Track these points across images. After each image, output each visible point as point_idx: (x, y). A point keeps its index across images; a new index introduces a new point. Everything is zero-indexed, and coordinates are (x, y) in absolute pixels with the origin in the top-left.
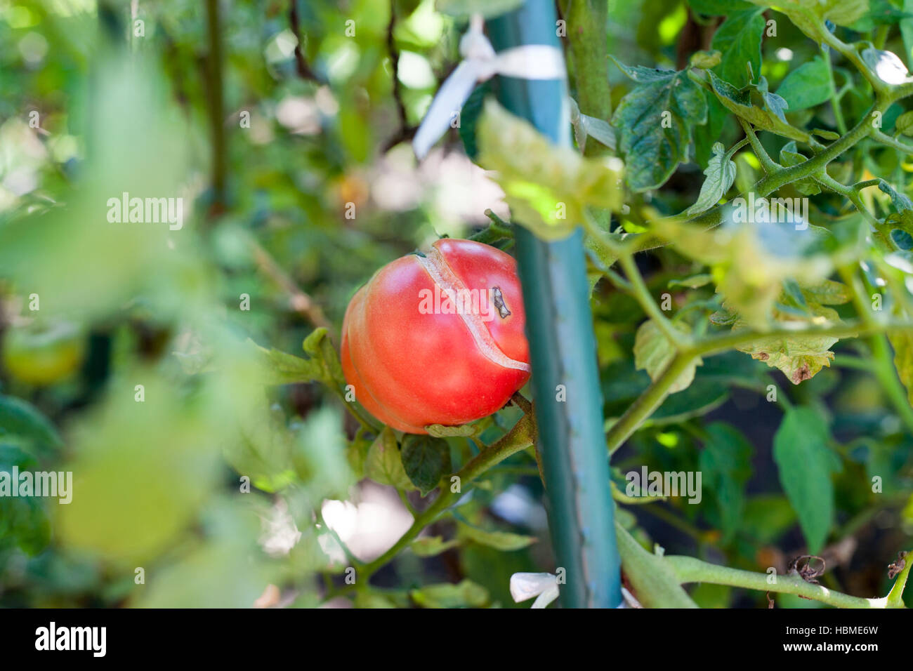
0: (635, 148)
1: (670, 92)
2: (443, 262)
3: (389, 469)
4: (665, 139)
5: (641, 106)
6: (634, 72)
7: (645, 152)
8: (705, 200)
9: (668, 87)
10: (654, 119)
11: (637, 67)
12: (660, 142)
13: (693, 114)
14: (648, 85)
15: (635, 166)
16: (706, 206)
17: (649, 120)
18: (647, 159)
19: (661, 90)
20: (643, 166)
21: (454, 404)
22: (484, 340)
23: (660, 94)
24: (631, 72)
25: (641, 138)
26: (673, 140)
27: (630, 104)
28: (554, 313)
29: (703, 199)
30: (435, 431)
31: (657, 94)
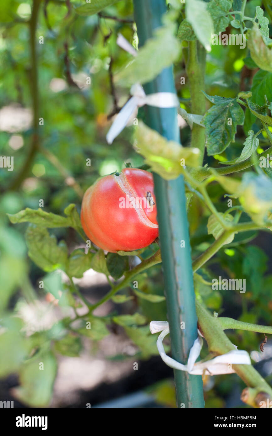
0: (211, 134)
1: (228, 109)
2: (125, 179)
3: (101, 267)
4: (225, 131)
5: (215, 115)
6: (213, 99)
7: (215, 136)
8: (243, 156)
9: (228, 107)
10: (221, 121)
11: (214, 96)
12: (222, 132)
13: (238, 120)
14: (219, 105)
15: (211, 143)
16: (244, 159)
17: (218, 121)
18: (216, 139)
19: (224, 108)
20: (214, 143)
21: (129, 243)
22: (143, 215)
23: (224, 109)
24: (211, 98)
25: (214, 130)
26: (228, 131)
27: (210, 114)
28: (170, 212)
29: (242, 156)
30: (121, 253)
31: (222, 109)
